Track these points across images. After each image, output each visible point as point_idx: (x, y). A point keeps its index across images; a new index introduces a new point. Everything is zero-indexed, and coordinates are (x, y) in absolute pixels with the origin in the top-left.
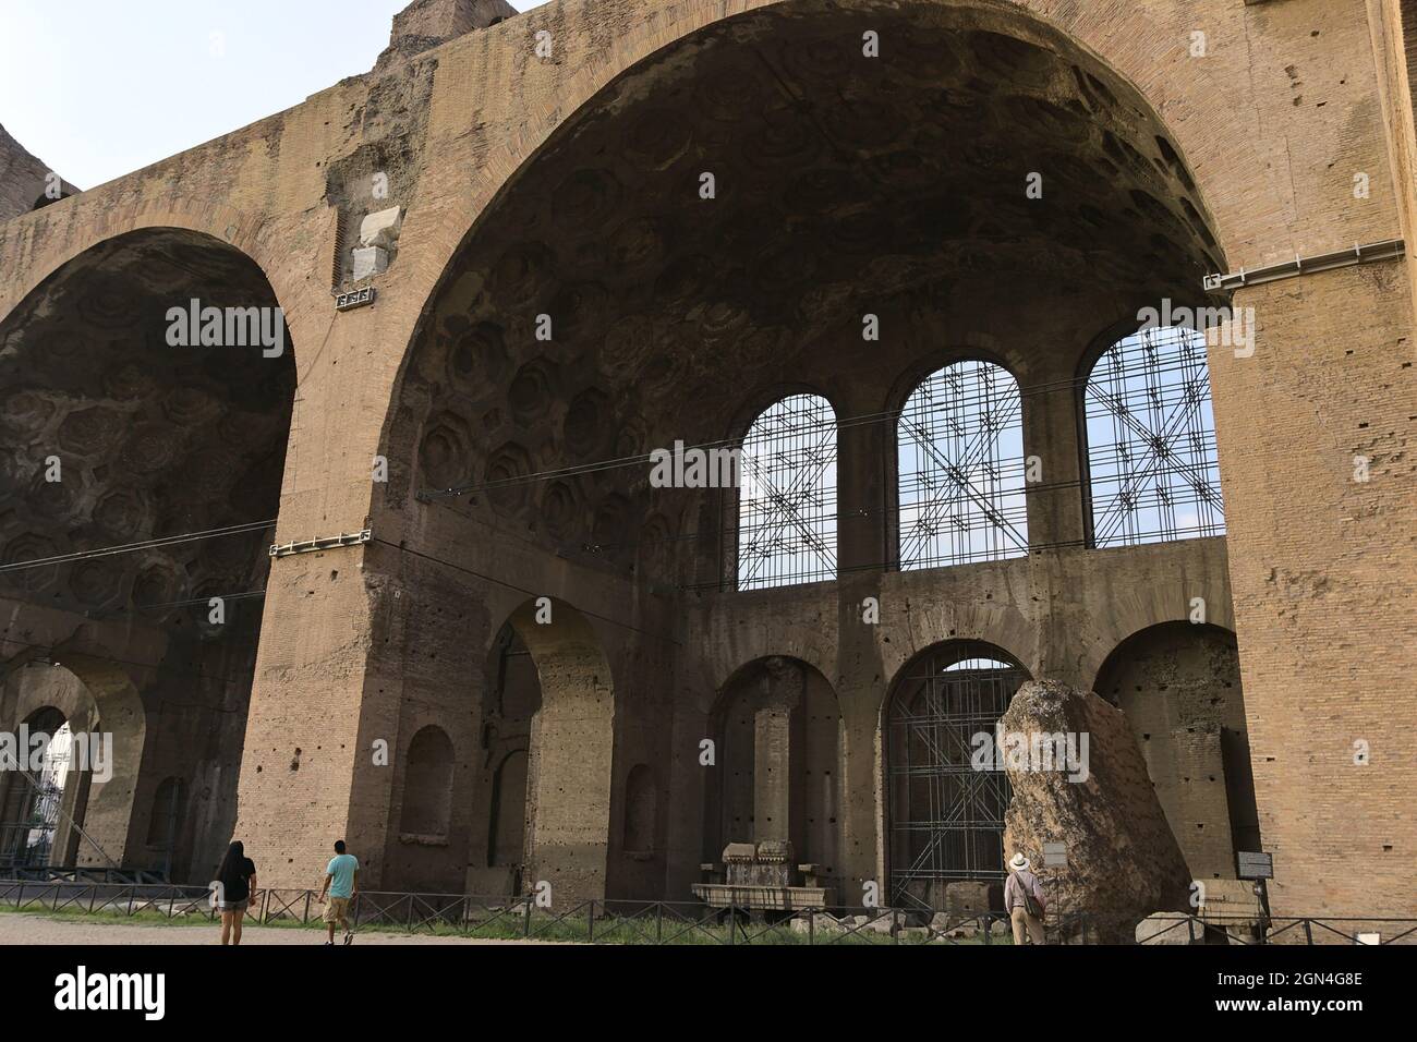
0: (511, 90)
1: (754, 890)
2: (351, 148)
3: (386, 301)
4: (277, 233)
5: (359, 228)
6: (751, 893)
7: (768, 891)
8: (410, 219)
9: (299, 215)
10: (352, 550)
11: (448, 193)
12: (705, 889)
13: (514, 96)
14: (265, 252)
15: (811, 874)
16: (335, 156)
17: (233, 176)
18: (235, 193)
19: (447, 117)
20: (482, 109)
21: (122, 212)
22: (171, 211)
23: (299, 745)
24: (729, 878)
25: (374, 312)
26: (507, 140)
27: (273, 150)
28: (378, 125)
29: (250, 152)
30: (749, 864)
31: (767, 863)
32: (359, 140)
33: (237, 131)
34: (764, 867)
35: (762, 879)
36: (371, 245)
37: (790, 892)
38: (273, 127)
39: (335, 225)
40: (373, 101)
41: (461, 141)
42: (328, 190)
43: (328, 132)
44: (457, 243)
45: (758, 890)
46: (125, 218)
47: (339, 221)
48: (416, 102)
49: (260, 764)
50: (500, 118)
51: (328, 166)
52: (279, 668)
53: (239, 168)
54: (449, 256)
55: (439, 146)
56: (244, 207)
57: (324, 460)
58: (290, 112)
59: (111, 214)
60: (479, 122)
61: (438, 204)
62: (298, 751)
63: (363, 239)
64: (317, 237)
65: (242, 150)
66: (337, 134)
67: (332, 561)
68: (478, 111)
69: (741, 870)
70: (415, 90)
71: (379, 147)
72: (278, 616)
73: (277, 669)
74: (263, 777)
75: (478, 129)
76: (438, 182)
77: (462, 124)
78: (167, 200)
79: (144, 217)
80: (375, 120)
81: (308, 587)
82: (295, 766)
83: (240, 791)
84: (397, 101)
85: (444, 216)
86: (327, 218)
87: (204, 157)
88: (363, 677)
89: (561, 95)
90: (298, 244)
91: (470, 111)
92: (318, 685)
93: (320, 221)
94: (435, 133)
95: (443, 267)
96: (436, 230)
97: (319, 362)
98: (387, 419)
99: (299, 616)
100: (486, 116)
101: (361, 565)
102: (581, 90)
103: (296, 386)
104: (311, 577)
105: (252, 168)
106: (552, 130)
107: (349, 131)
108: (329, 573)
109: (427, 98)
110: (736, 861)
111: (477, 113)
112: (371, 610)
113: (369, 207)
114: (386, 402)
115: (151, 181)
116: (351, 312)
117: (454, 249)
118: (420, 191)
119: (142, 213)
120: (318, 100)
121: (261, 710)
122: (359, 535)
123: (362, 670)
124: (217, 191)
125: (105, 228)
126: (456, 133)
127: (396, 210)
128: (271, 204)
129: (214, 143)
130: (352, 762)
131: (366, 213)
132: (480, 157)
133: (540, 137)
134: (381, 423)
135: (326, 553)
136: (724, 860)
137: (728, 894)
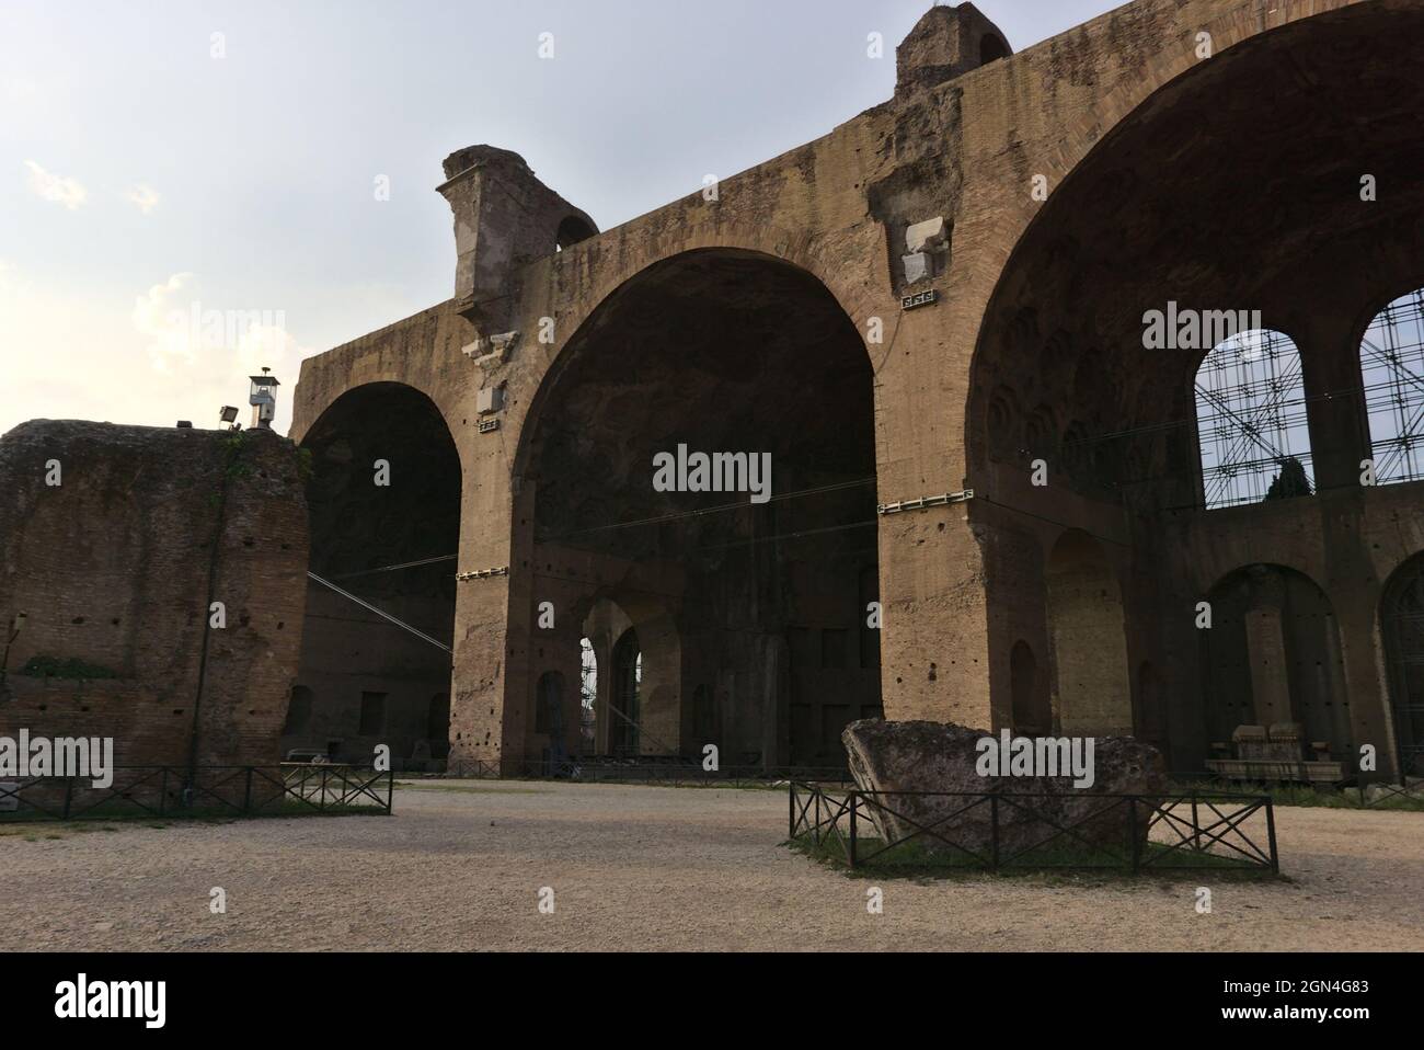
0: (1044, 111)
1: (1268, 764)
2: (887, 170)
3: (949, 300)
4: (826, 246)
5: (904, 237)
6: (1266, 768)
7: (1283, 765)
8: (960, 229)
9: (845, 231)
10: (956, 507)
11: (993, 204)
12: (1218, 764)
13: (1048, 116)
14: (819, 263)
15: (1324, 750)
16: (872, 177)
17: (773, 201)
18: (778, 215)
19: (981, 137)
20: (1016, 130)
21: (670, 236)
22: (718, 233)
23: (933, 660)
24: (1241, 754)
25: (939, 310)
26: (1048, 155)
27: (809, 177)
28: (910, 148)
29: (786, 179)
30: (1260, 742)
31: (1278, 741)
32: (892, 164)
33: (769, 162)
34: (1275, 745)
35: (1274, 755)
36: (919, 251)
37: (1306, 766)
38: (805, 158)
39: (884, 238)
40: (901, 128)
41: (1000, 159)
42: (870, 208)
43: (860, 158)
44: (1011, 248)
45: (1273, 764)
46: (673, 242)
47: (887, 234)
48: (945, 126)
49: (899, 676)
50: (1037, 137)
51: (867, 187)
52: (903, 602)
53: (778, 193)
54: (1006, 259)
55: (978, 164)
56: (789, 226)
57: (913, 434)
58: (819, 142)
59: (659, 239)
60: (1015, 141)
61: (985, 216)
62: (933, 665)
63: (910, 247)
64: (868, 249)
65: (777, 178)
66: (871, 159)
67: (938, 516)
68: (1012, 132)
69: (1252, 748)
70: (942, 117)
71: (914, 167)
72: (893, 561)
73: (900, 603)
74: (904, 686)
75: (1015, 147)
76: (983, 195)
77: (997, 144)
78: (711, 224)
79: (693, 240)
80: (906, 145)
81: (917, 537)
82: (932, 677)
83: (884, 697)
84: (925, 126)
85: (994, 224)
86: (874, 232)
87: (741, 186)
88: (985, 607)
89: (1098, 113)
90: (850, 254)
91: (1005, 133)
92: (943, 614)
93: (869, 235)
94: (971, 153)
95: (1001, 269)
96: (988, 238)
97: (891, 354)
98: (968, 397)
99: (914, 560)
100: (1022, 135)
101: (966, 518)
102: (1119, 107)
103: (873, 374)
104: (918, 529)
105: (791, 193)
106: (1092, 145)
107: (882, 155)
108: (935, 526)
109: (956, 122)
110: (1246, 741)
111: (1012, 133)
112: (983, 553)
113: (910, 219)
114: (966, 384)
115: (693, 209)
116: (915, 311)
117: (1009, 253)
118: (965, 204)
119: (690, 237)
120: (846, 131)
121: (891, 635)
122: (962, 494)
123: (983, 602)
124: (760, 214)
125: (656, 251)
126: (993, 151)
127: (939, 221)
128: (815, 223)
129: (749, 173)
130: (987, 673)
131: (908, 224)
132: (1022, 172)
133: (1081, 151)
134: (964, 402)
135: (930, 511)
136: (1234, 739)
137: (1242, 769)
